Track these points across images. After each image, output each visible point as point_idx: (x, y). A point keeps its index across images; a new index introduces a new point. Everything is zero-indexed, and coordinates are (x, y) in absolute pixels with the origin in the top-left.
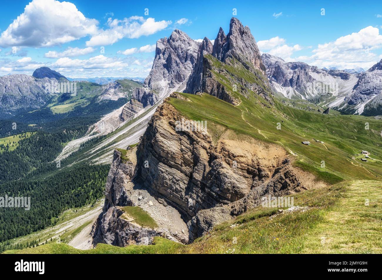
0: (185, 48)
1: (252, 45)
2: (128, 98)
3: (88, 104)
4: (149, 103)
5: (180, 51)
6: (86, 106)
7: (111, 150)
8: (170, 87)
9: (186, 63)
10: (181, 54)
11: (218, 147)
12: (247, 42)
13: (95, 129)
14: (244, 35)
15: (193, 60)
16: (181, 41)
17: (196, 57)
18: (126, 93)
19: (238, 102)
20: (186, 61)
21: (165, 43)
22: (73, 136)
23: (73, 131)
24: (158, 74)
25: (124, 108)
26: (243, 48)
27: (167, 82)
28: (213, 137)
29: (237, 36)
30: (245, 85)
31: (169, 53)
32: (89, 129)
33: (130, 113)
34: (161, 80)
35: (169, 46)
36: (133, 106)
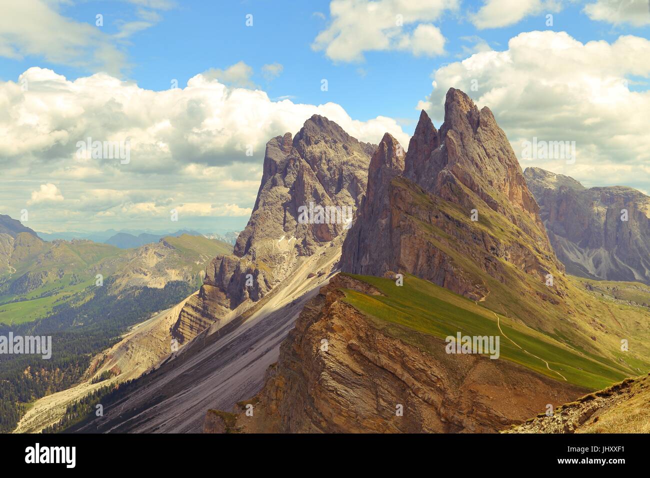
0: (336, 159)
1: (500, 152)
2: (190, 283)
3: (88, 299)
4: (248, 295)
5: (325, 167)
6: (84, 305)
7: (149, 420)
8: (301, 254)
9: (339, 195)
10: (327, 173)
11: (463, 400)
12: (489, 145)
13: (108, 363)
14: (479, 130)
15: (357, 186)
16: (326, 142)
17: (365, 181)
18: (186, 268)
19: (482, 293)
20: (338, 190)
21: (286, 147)
22: (47, 383)
23: (50, 370)
24: (270, 222)
25: (185, 309)
26: (481, 159)
27: (293, 239)
28: (448, 377)
29: (465, 132)
30: (493, 249)
31: (298, 172)
32: (93, 364)
33: (200, 320)
34: (278, 237)
35: (298, 155)
36: (207, 302)
